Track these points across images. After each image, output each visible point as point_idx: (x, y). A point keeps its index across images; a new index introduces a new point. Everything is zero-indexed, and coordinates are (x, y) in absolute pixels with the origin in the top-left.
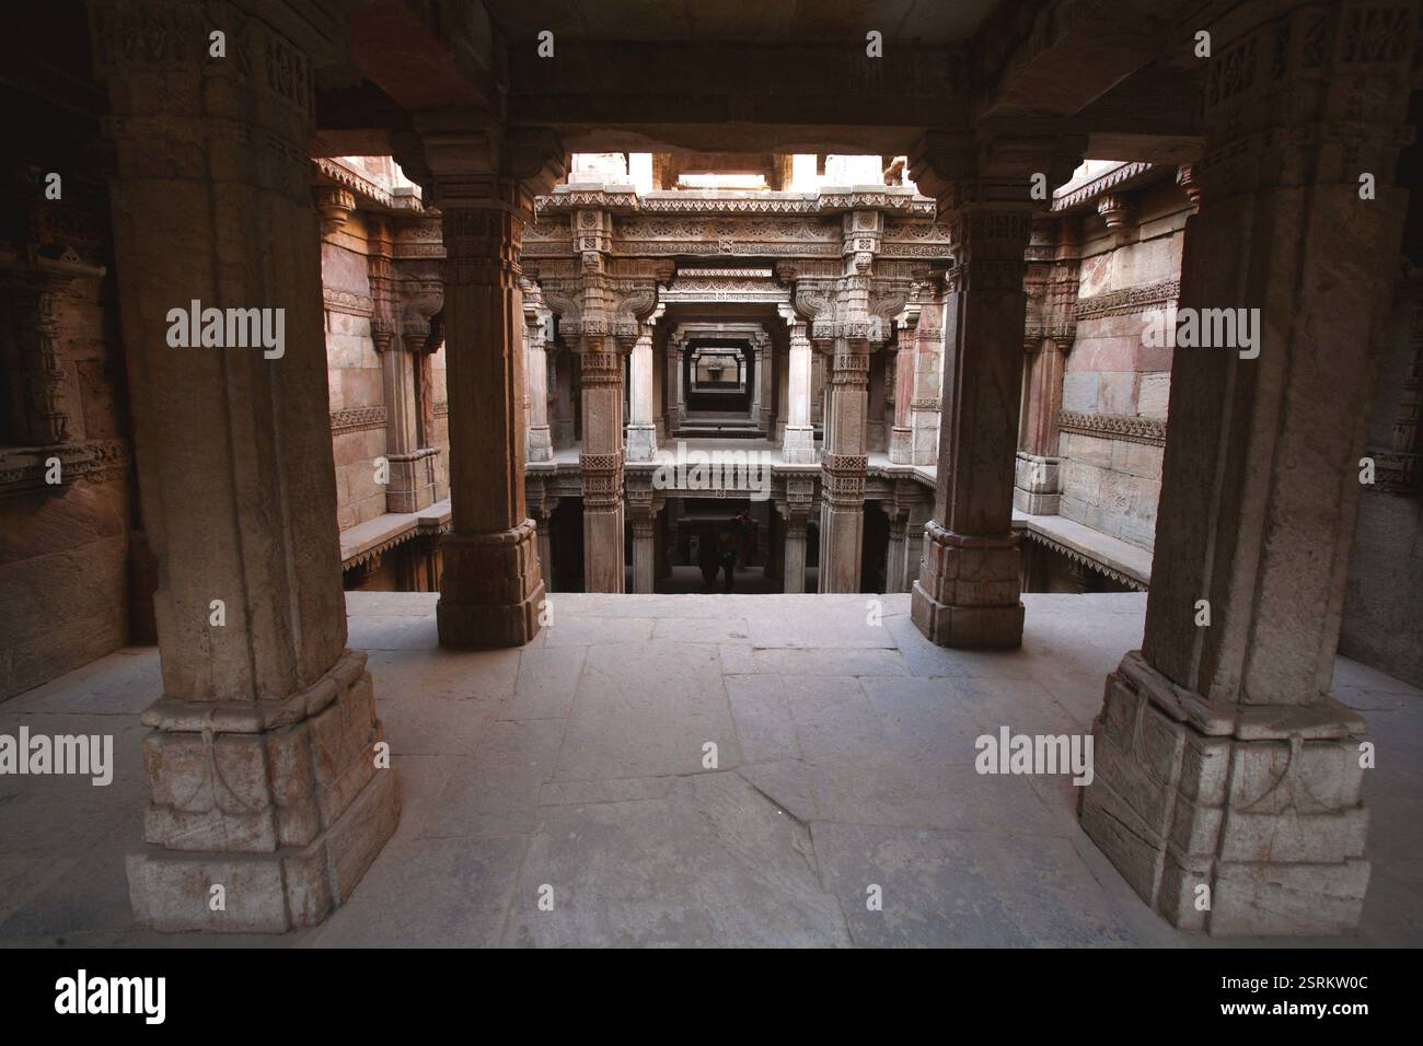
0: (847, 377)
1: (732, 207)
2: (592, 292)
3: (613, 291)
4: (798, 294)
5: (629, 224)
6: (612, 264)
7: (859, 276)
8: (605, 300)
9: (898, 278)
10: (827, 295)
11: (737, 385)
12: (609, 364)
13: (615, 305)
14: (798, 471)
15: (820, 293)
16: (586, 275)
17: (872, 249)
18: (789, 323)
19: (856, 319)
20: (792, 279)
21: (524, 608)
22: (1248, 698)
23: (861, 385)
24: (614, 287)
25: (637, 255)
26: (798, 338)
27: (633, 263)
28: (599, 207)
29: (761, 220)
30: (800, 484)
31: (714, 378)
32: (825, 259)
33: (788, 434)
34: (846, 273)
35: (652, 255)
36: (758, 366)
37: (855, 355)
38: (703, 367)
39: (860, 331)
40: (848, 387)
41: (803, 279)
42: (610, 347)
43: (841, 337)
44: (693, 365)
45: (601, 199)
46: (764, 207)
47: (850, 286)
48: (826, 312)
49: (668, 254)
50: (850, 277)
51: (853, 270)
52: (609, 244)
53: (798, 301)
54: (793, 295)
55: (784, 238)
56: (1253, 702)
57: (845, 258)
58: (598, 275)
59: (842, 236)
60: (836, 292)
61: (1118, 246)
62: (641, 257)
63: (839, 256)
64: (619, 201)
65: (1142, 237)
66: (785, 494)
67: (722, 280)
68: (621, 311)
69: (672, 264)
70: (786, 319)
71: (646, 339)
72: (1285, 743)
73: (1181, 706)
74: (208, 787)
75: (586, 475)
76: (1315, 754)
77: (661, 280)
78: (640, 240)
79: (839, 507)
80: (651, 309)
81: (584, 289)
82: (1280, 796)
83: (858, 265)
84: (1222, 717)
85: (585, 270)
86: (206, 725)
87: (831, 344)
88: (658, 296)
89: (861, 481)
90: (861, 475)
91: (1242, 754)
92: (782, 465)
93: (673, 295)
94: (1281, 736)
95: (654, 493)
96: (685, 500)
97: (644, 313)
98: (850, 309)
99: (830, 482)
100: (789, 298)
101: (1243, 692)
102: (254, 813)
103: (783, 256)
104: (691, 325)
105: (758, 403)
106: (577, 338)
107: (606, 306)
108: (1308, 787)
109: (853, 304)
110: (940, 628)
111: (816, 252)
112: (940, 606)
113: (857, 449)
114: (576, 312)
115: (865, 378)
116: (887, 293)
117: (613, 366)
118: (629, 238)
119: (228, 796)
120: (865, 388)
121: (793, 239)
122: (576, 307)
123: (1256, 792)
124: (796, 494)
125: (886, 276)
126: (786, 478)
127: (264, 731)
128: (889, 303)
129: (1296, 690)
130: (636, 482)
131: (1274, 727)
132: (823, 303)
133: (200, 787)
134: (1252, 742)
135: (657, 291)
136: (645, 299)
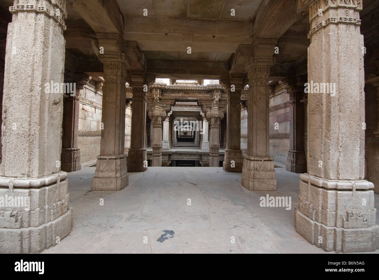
0: (214, 126)
1: (188, 88)
2: (156, 106)
3: (161, 106)
4: (203, 108)
5: (165, 92)
6: (161, 100)
8: (159, 108)
9: (225, 104)
10: (209, 108)
11: (191, 136)
13: (161, 110)
14: (205, 153)
15: (207, 107)
16: (155, 103)
17: (219, 98)
18: (203, 116)
19: (216, 113)
20: (202, 104)
23: (217, 128)
25: (167, 98)
26: (205, 120)
27: (166, 100)
28: (158, 88)
29: (194, 91)
30: (206, 156)
31: (185, 134)
32: (209, 100)
33: (203, 143)
34: (213, 103)
35: (170, 98)
37: (216, 121)
39: (216, 115)
40: (214, 128)
41: (204, 104)
42: (160, 119)
43: (213, 117)
45: (159, 86)
46: (195, 89)
47: (214, 106)
49: (174, 98)
51: (215, 102)
52: (161, 96)
55: (200, 95)
58: (158, 102)
59: (212, 95)
60: (211, 107)
61: (273, 97)
62: (168, 99)
63: (212, 99)
64: (163, 87)
65: (276, 95)
66: (202, 159)
67: (186, 106)
68: (163, 111)
69: (174, 101)
70: (202, 115)
71: (167, 119)
72: (261, 160)
73: (249, 158)
74: (106, 167)
75: (154, 148)
76: (266, 162)
77: (172, 105)
78: (167, 95)
79: (213, 156)
80: (169, 112)
81: (154, 106)
82: (262, 168)
83: (216, 101)
84: (253, 157)
85: (155, 101)
86: (108, 157)
87: (210, 119)
88: (171, 109)
89: (218, 150)
90: (218, 149)
91: (256, 162)
92: (201, 151)
93: (174, 109)
94: (261, 159)
95: (169, 158)
96: (176, 161)
97: (168, 112)
98: (214, 111)
99: (211, 151)
100: (202, 109)
101: (257, 155)
102: (113, 171)
103: (199, 99)
104: (179, 117)
105: (196, 139)
106: (152, 117)
107: (159, 109)
108: (265, 167)
109: (215, 110)
110: (227, 168)
111: (207, 98)
112: (227, 164)
113: (217, 143)
114: (152, 111)
115: (218, 126)
116: (223, 107)
117: (161, 123)
118: (165, 95)
119: (109, 168)
120: (218, 129)
121: (202, 95)
122: (152, 110)
123: (258, 168)
124: (205, 159)
125: (222, 104)
126: (202, 154)
127: (116, 159)
128: (223, 110)
129: (264, 154)
130: (164, 155)
131: (260, 158)
132: (209, 110)
133: (105, 167)
134: (257, 160)
135: (171, 107)
136: (168, 108)
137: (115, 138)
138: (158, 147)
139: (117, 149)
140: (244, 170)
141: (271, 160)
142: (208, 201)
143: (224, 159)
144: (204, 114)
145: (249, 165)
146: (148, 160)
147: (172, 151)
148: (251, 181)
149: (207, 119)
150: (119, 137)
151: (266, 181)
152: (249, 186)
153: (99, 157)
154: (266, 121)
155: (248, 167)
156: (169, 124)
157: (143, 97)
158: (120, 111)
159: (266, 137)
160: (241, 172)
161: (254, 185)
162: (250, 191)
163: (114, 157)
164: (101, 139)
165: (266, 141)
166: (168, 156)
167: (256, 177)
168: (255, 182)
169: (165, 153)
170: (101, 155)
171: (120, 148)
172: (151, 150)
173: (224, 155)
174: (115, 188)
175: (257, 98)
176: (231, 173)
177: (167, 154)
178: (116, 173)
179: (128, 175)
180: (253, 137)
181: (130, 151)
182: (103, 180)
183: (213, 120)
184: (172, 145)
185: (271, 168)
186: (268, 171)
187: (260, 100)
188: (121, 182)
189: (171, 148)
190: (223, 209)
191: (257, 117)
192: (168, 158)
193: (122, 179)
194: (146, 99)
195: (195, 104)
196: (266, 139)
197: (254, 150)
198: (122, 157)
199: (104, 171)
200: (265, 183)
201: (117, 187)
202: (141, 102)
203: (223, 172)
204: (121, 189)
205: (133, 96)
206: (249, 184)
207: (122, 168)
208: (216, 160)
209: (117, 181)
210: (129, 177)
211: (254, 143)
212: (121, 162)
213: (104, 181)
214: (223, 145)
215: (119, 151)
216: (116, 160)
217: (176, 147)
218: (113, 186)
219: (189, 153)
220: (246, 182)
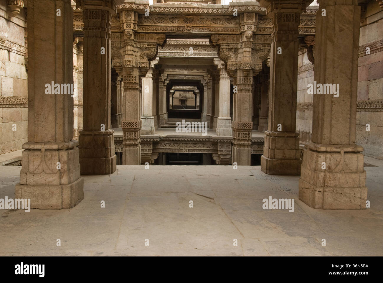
0: (242, 87)
2: (129, 48)
3: (137, 47)
4: (221, 50)
6: (137, 35)
7: (247, 41)
8: (135, 52)
9: (265, 42)
10: (233, 50)
11: (195, 107)
12: (136, 80)
13: (139, 54)
14: (223, 139)
15: (230, 50)
16: (126, 40)
17: (253, 29)
18: (219, 67)
19: (246, 60)
20: (218, 43)
21: (111, 159)
22: (331, 142)
23: (249, 90)
24: (138, 46)
25: (149, 31)
26: (224, 74)
27: (147, 35)
28: (132, 10)
29: (204, 17)
30: (225, 145)
31: (182, 103)
32: (233, 34)
33: (219, 121)
34: (242, 40)
35: (156, 32)
36: (205, 94)
37: (246, 77)
38: (176, 98)
39: (247, 66)
40: (243, 91)
41: (223, 43)
42: (136, 73)
43: (240, 69)
44: (171, 96)
45: (134, 6)
47: (243, 46)
48: (233, 58)
49: (162, 32)
50: (243, 42)
51: (245, 39)
52: (137, 26)
53: (220, 53)
54: (219, 50)
55: (215, 25)
56: (333, 143)
57: (241, 34)
58: (131, 40)
59: (239, 24)
60: (237, 49)
62: (151, 33)
63: (239, 33)
64: (141, 7)
66: (217, 151)
67: (186, 46)
68: (141, 57)
69: (163, 36)
70: (218, 65)
71: (150, 74)
72: (339, 152)
73: (315, 147)
74: (41, 166)
75: (125, 130)
76: (349, 156)
77: (159, 44)
78: (150, 25)
79: (240, 145)
80: (153, 58)
81: (125, 46)
82: (340, 167)
83: (246, 37)
84: (323, 146)
85: (125, 38)
86: (43, 147)
87: (235, 72)
88: (157, 52)
89: (249, 134)
90: (249, 131)
91: (328, 156)
92: (217, 136)
93: (165, 53)
94: (338, 150)
95: (153, 150)
96: (167, 154)
97: (151, 59)
98: (243, 57)
99: (236, 135)
100: (218, 54)
101: (331, 141)
102: (54, 173)
103: (214, 33)
104: (171, 70)
105: (205, 113)
106: (122, 68)
107: (135, 54)
108: (347, 165)
109: (245, 54)
110: (269, 168)
111: (228, 31)
112: (269, 159)
113: (247, 119)
114: (121, 57)
115: (250, 87)
116: (260, 49)
117: (137, 81)
118: (145, 24)
119: (47, 168)
120: (250, 92)
121: (218, 25)
122: (121, 54)
123: (333, 167)
124: (223, 150)
125: (259, 42)
126: (217, 142)
127: (58, 150)
128: (261, 54)
129: (345, 140)
130: (144, 144)
131: (336, 148)
132: (232, 54)
133: (39, 165)
134: (330, 152)
135: (157, 50)
136: (152, 51)
137: (56, 109)
138: (133, 127)
139: (60, 130)
140: (305, 171)
141: (358, 152)
142: (237, 228)
143: (263, 150)
144: (223, 62)
145: (314, 161)
146: (116, 153)
147: (159, 135)
148: (319, 191)
149: (229, 73)
150: (64, 108)
151: (347, 191)
152: (314, 200)
153: (26, 147)
154: (351, 76)
155: (314, 166)
156: (153, 83)
157: (105, 29)
158: (64, 57)
159: (351, 106)
160: (298, 174)
161: (323, 199)
162: (315, 211)
163: (55, 147)
164: (28, 112)
165: (350, 115)
166: (152, 145)
167: (328, 183)
168: (326, 193)
169: (145, 140)
170: (29, 142)
171: (66, 129)
172: (121, 134)
173: (264, 142)
174: (60, 205)
175: (335, 30)
176: (277, 177)
177: (150, 141)
178: (61, 177)
179: (83, 180)
180: (324, 108)
181: (82, 135)
182: (35, 189)
183: (240, 75)
184: (158, 124)
185: (358, 166)
186: (352, 173)
187: (342, 32)
188: (71, 193)
189: (157, 130)
190: (266, 242)
191: (334, 68)
192: (152, 148)
193: (72, 188)
194: (110, 32)
195: (204, 43)
196: (350, 111)
197: (326, 132)
198: (70, 146)
199: (37, 174)
200: (345, 195)
201: (63, 204)
202: (101, 39)
203: (262, 175)
204: (71, 207)
205: (85, 26)
206: (314, 198)
207: (71, 168)
208: (247, 152)
209: (62, 192)
210: (85, 185)
211: (327, 119)
212: (68, 157)
213: (38, 192)
214: (258, 125)
215: (64, 135)
216: (60, 151)
217: (166, 127)
218: (56, 201)
219: (192, 140)
220: (308, 194)
